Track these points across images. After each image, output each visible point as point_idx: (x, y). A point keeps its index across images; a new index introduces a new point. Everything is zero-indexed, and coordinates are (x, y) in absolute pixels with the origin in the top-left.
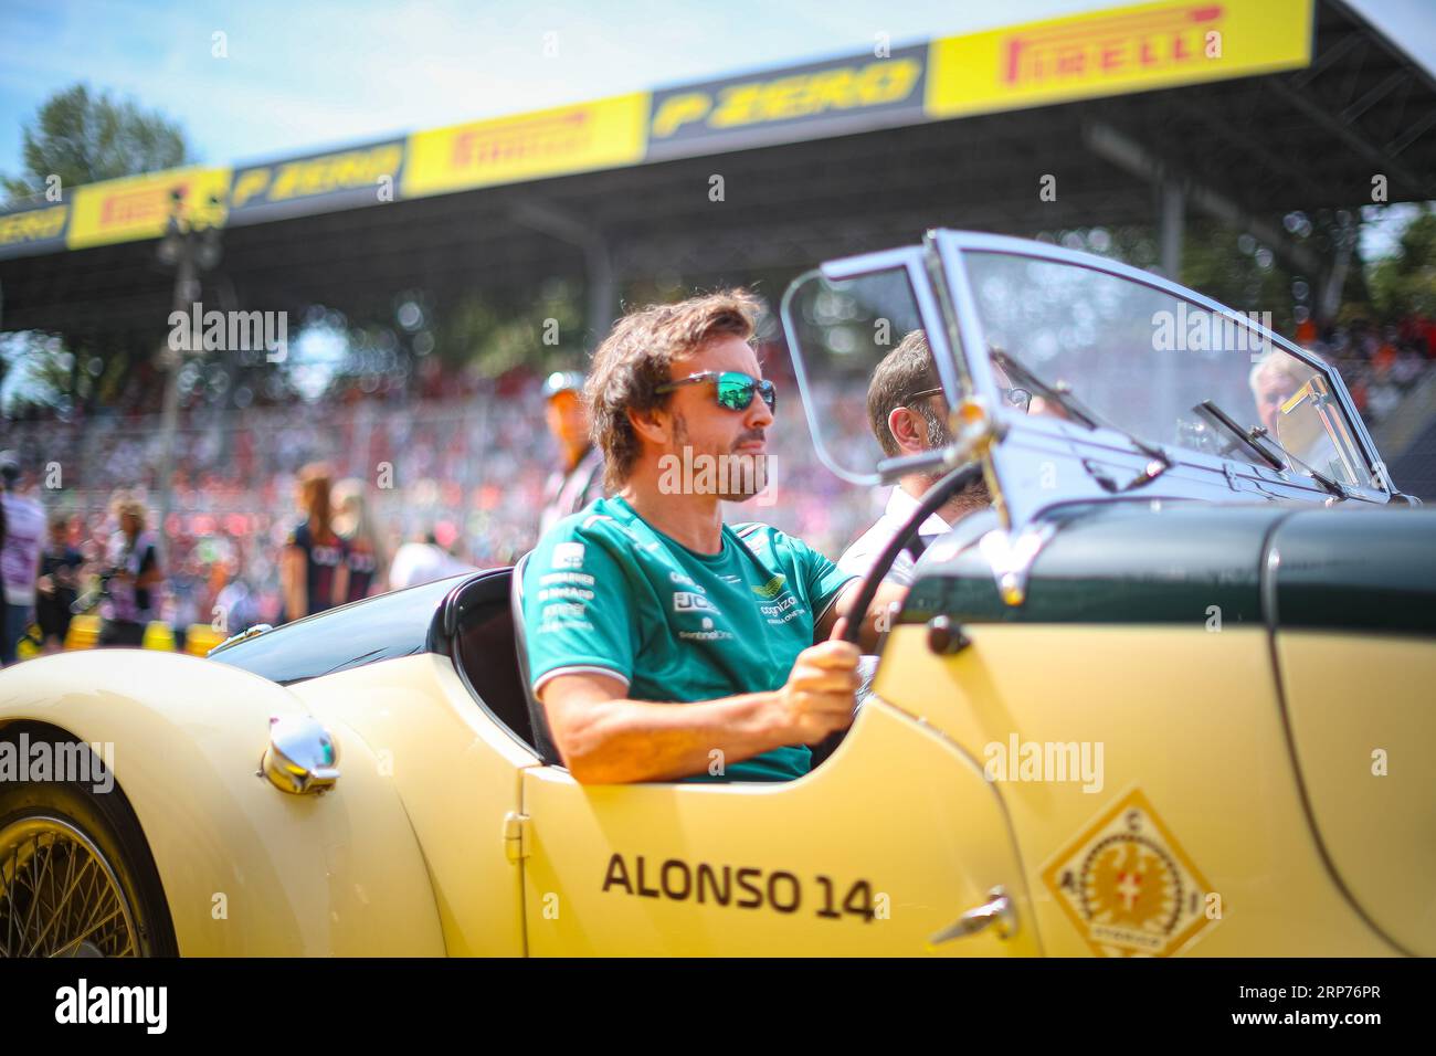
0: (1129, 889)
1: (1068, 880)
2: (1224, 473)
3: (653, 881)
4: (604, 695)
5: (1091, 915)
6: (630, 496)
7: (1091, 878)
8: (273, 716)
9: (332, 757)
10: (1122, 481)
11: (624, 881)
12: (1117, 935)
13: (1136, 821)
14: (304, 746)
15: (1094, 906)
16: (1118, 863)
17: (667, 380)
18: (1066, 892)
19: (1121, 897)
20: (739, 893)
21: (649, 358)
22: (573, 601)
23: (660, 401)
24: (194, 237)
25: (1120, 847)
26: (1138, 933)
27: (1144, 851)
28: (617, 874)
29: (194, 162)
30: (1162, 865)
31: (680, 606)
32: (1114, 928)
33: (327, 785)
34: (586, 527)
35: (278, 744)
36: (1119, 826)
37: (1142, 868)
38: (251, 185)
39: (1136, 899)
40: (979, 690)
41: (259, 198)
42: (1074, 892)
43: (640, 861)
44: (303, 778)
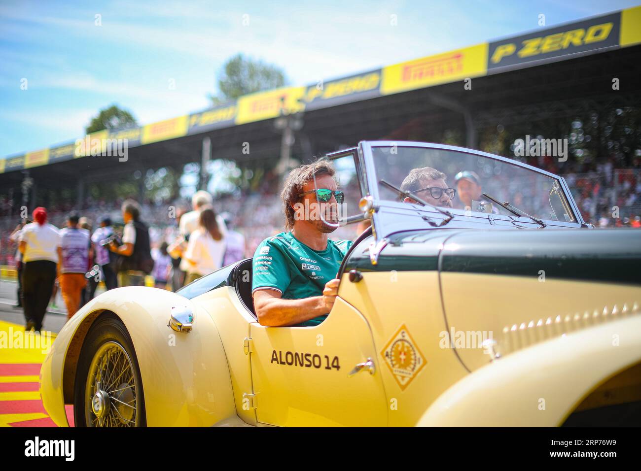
0: (403, 357)
1: (387, 355)
2: (489, 219)
3: (284, 360)
4: (271, 296)
5: (393, 365)
6: (293, 232)
7: (393, 354)
8: (173, 306)
9: (192, 320)
10: (438, 223)
11: (276, 359)
12: (400, 372)
13: (404, 334)
14: (183, 317)
15: (394, 362)
16: (400, 348)
17: (302, 192)
18: (387, 358)
19: (401, 359)
20: (306, 362)
21: (296, 184)
22: (264, 265)
23: (300, 199)
24: (290, 117)
25: (400, 343)
26: (405, 371)
27: (406, 344)
28: (275, 357)
29: (288, 84)
30: (411, 349)
31: (304, 268)
32: (399, 370)
33: (188, 330)
34: (271, 241)
35: (174, 316)
36: (399, 337)
37: (406, 350)
38: (314, 93)
39: (404, 360)
40: (364, 292)
41: (317, 99)
42: (389, 358)
43: (280, 352)
44: (180, 326)
